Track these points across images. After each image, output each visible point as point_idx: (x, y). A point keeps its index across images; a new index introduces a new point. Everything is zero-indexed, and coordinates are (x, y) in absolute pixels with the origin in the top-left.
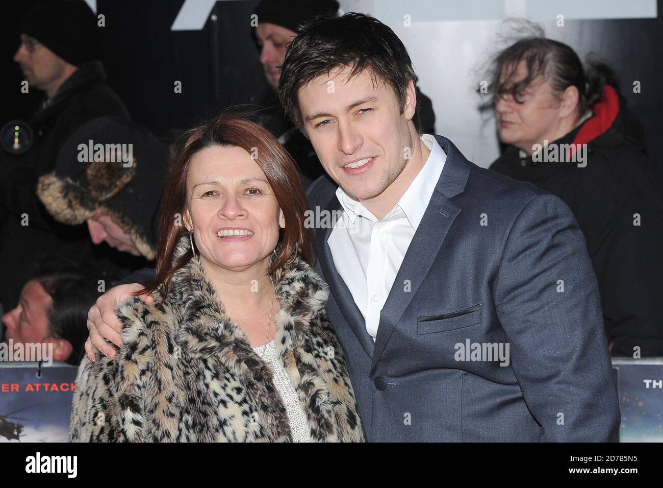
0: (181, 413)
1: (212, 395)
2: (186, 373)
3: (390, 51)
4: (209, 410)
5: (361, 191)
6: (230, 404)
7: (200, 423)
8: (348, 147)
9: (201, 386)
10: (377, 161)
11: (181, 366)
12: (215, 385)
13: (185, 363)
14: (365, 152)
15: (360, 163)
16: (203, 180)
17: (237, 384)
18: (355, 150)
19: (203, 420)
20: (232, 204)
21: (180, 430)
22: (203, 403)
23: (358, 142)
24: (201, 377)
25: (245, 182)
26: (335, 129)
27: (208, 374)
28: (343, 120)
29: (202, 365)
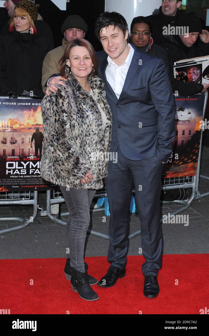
0: (77, 114)
1: (84, 109)
2: (76, 103)
3: (122, 22)
4: (84, 113)
5: (113, 56)
6: (89, 111)
7: (82, 116)
8: (110, 45)
9: (81, 107)
10: (118, 49)
11: (74, 101)
12: (84, 107)
13: (75, 101)
14: (114, 47)
15: (113, 50)
16: (75, 55)
17: (89, 106)
18: (112, 46)
19: (82, 115)
20: (82, 61)
21: (77, 118)
22: (82, 111)
23: (113, 44)
24: (81, 105)
25: (85, 56)
26: (108, 41)
27: (82, 104)
28: (110, 38)
29: (80, 101)
